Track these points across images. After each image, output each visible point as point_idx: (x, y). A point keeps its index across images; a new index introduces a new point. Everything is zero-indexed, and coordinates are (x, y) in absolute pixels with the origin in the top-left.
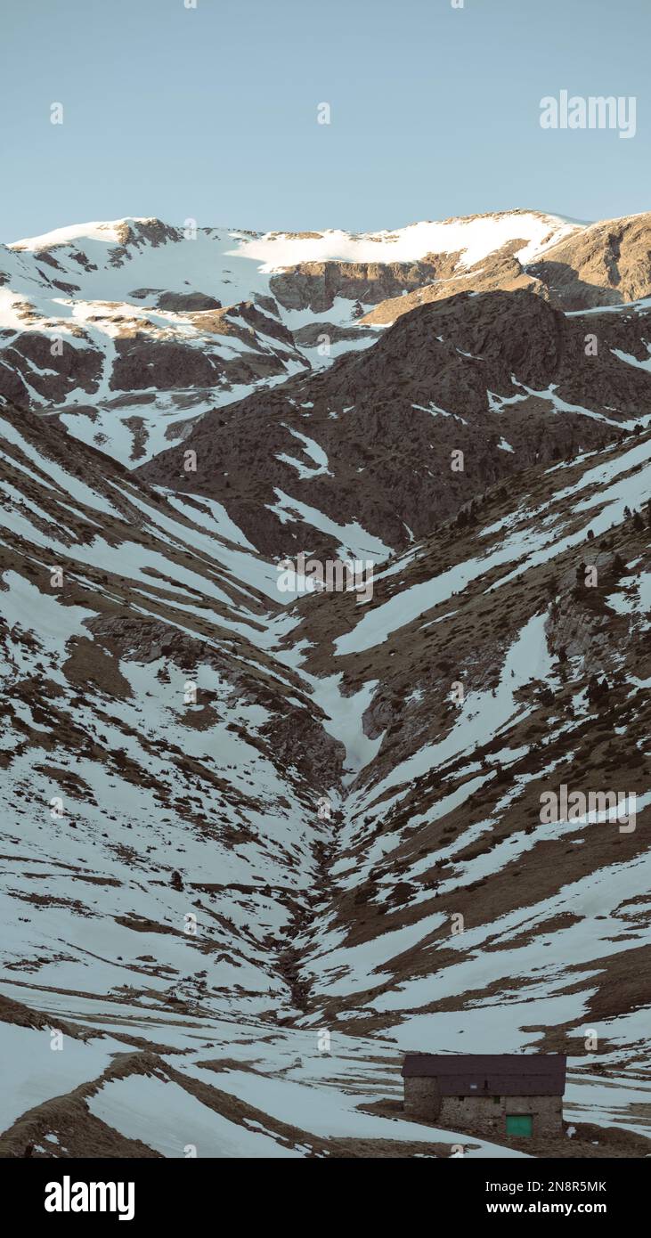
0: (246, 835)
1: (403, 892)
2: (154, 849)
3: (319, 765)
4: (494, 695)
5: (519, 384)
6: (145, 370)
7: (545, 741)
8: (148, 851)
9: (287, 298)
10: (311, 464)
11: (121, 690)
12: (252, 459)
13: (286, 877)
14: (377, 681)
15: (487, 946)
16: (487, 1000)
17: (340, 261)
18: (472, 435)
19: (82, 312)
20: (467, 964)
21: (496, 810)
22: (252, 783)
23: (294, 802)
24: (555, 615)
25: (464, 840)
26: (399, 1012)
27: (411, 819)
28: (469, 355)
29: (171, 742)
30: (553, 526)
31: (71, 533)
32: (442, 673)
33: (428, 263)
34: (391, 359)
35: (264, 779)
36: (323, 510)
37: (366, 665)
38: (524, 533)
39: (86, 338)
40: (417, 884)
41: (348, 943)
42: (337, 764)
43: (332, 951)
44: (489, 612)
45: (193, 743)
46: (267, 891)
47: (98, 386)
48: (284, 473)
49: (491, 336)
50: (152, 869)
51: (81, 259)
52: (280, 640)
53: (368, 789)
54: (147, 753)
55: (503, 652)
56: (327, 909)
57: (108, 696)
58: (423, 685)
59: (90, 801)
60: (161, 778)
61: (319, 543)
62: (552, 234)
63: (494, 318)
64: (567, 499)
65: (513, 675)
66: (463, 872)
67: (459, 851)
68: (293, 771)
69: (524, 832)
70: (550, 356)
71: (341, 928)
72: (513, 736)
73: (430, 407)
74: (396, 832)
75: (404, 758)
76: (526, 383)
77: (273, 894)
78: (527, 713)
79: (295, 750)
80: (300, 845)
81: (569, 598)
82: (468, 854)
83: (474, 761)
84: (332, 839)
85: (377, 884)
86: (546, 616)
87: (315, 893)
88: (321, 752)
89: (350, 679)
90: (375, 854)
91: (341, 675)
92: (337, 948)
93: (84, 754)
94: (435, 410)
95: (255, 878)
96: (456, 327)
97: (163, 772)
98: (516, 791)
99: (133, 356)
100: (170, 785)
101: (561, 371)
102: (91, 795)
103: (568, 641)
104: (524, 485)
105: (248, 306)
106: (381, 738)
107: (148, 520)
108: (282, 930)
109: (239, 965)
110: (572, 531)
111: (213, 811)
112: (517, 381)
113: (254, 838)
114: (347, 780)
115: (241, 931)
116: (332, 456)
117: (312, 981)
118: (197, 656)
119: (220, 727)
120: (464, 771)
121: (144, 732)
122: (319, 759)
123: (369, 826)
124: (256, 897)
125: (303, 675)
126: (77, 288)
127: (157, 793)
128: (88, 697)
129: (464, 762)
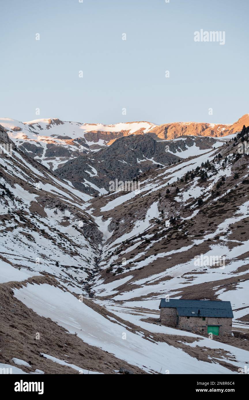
0: (76, 254)
1: (120, 270)
2: (51, 255)
3: (96, 238)
4: (144, 221)
5: (145, 157)
6: (53, 152)
7: (159, 233)
8: (50, 256)
9: (88, 139)
10: (93, 173)
11: (44, 215)
12: (79, 171)
13: (87, 265)
14: (112, 218)
15: (146, 284)
16: (148, 299)
17: (101, 131)
18: (133, 168)
19: (39, 138)
20: (141, 289)
21: (145, 250)
22: (78, 241)
23: (90, 247)
24: (160, 201)
25: (137, 257)
26: (122, 301)
27: (121, 252)
28: (133, 149)
29: (57, 229)
30: (158, 182)
31: (33, 180)
32: (130, 216)
33: (122, 132)
34: (114, 149)
35: (82, 240)
36: (96, 184)
37: (109, 214)
38: (150, 184)
39: (40, 144)
40: (124, 268)
41: (104, 283)
42: (101, 238)
43: (100, 285)
44: (142, 202)
45: (63, 230)
46: (82, 268)
47: (42, 156)
48: (86, 175)
49: (138, 145)
50: (50, 260)
51: (39, 127)
52: (86, 208)
53: (109, 244)
54: (50, 231)
55: (146, 211)
56: (98, 274)
57: (41, 216)
58: (124, 219)
59: (34, 242)
60: (54, 237)
61: (94, 192)
62: (151, 127)
63: (139, 141)
64: (162, 176)
65: (149, 216)
66: (137, 265)
67: (135, 260)
68: (89, 239)
69: (154, 255)
70: (152, 151)
71: (102, 279)
72: (149, 232)
73: (123, 161)
74: (117, 255)
75: (119, 237)
76: (146, 157)
77: (83, 269)
78: (153, 226)
79: (90, 233)
80: (91, 257)
81: (164, 198)
82: (138, 261)
83: (139, 237)
84: (99, 257)
85: (112, 268)
86: (158, 202)
87: (95, 270)
88: (97, 234)
89: (105, 217)
90: (111, 261)
91: (102, 216)
92: (101, 284)
93: (33, 230)
94: (124, 162)
95: (78, 265)
96: (130, 142)
97: (54, 236)
98: (151, 245)
99: (51, 149)
100: (56, 239)
101: (155, 154)
102: (35, 240)
103: (164, 208)
104: (150, 173)
105: (79, 139)
106: (113, 232)
107: (53, 180)
108: (86, 279)
109: (74, 287)
110: (163, 183)
111: (68, 247)
112: (144, 156)
113: (79, 255)
114: (103, 242)
115: (74, 279)
116: (98, 172)
117: (95, 293)
118: (65, 208)
119: (70, 226)
120: (136, 240)
121: (50, 226)
122: (96, 236)
123: (110, 254)
124: (79, 270)
125: (92, 216)
126: (38, 134)
127: (53, 241)
128: (35, 216)
129: (136, 238)
